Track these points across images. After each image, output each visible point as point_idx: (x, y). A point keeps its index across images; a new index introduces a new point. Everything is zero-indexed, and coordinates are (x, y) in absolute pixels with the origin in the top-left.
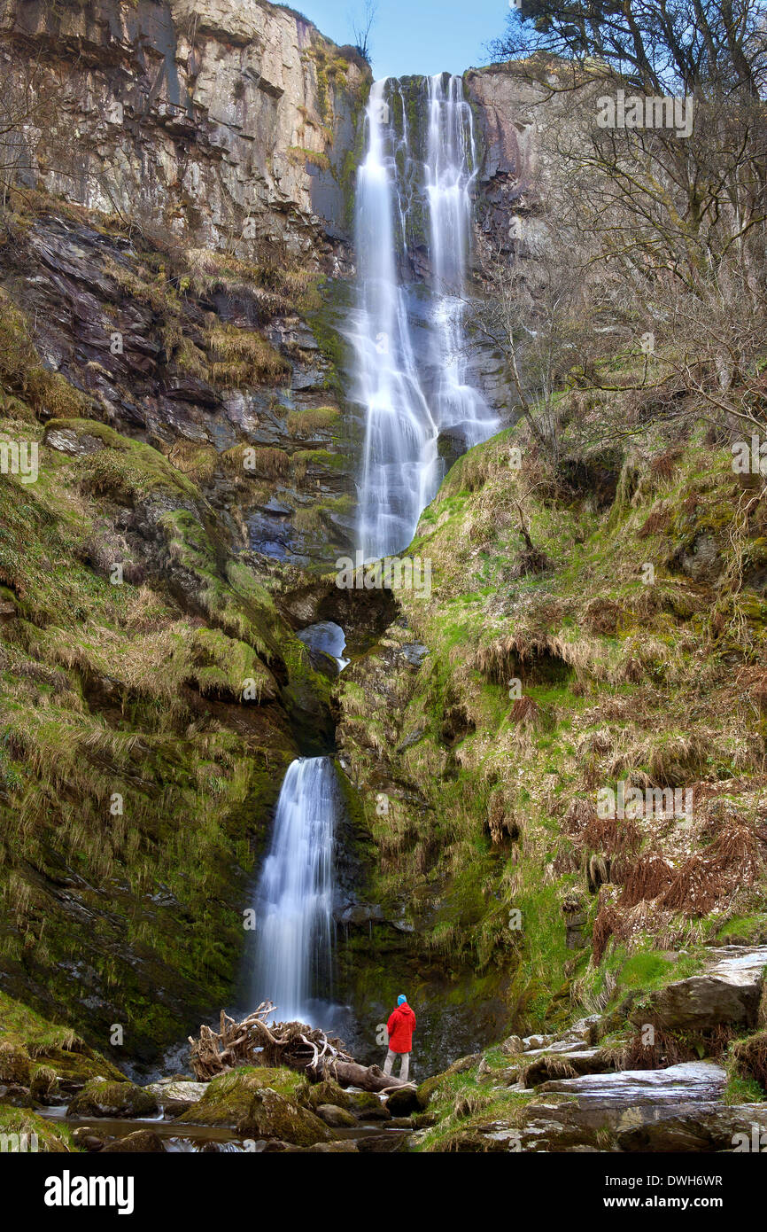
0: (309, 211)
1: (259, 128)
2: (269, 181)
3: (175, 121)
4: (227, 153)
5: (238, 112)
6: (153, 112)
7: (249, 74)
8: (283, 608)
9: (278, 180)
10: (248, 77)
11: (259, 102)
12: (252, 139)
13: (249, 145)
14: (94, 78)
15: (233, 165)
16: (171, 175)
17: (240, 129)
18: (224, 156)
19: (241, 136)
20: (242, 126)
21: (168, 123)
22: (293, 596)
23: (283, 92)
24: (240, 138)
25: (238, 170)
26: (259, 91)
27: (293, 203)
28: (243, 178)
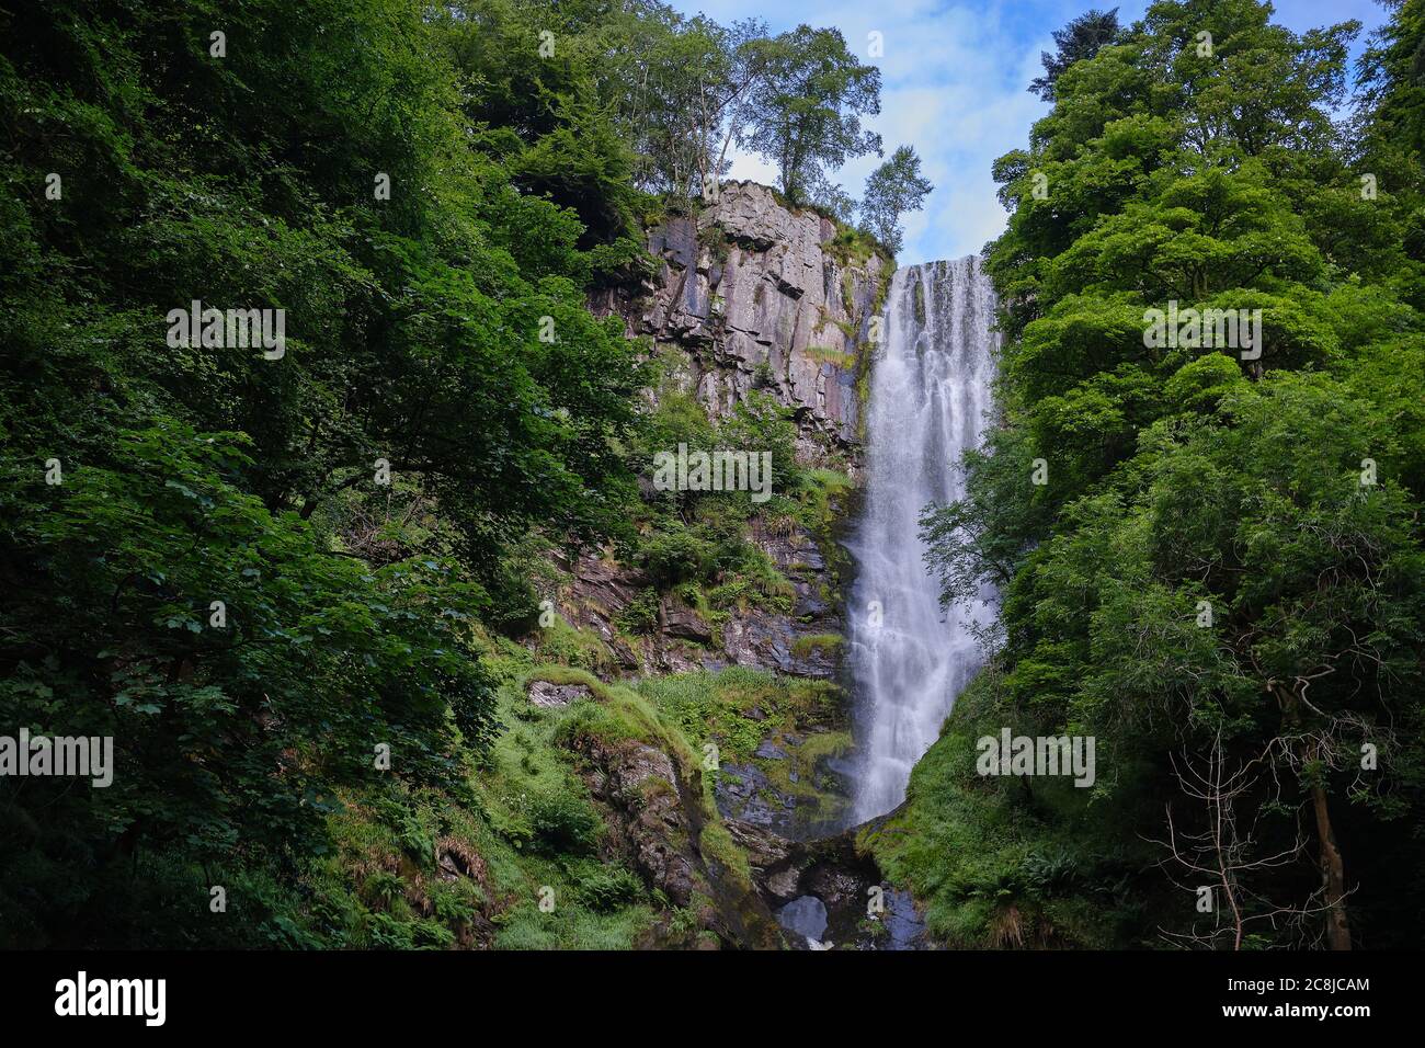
0: (823, 414)
1: (776, 331)
2: (783, 387)
3: (691, 332)
4: (742, 360)
5: (756, 317)
6: (670, 325)
7: (769, 277)
8: (761, 884)
9: (793, 385)
10: (769, 280)
11: (778, 304)
12: (767, 344)
13: (766, 350)
14: (616, 294)
15: (748, 372)
16: (685, 388)
17: (757, 334)
18: (739, 364)
19: (758, 341)
20: (759, 331)
21: (686, 335)
22: (775, 868)
23: (802, 292)
24: (757, 344)
25: (753, 378)
26: (779, 294)
27: (807, 409)
28: (757, 386)
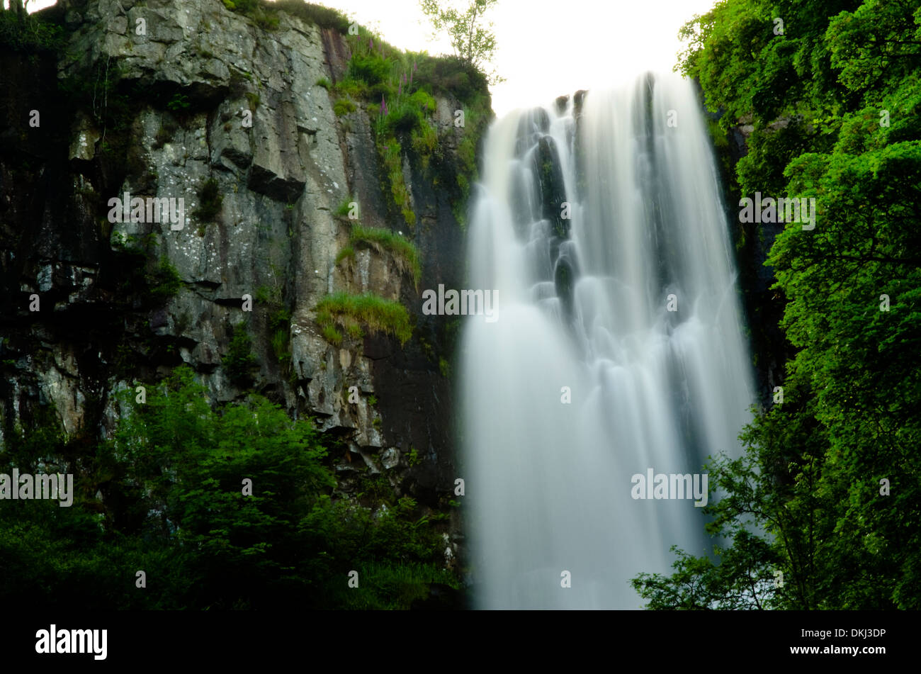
0: (377, 440)
1: (256, 275)
4: (191, 345)
5: (208, 250)
7: (226, 163)
10: (226, 170)
11: (253, 219)
15: (205, 369)
16: (70, 421)
17: (214, 286)
18: (185, 354)
19: (220, 302)
20: (218, 279)
23: (301, 186)
24: (217, 308)
25: (218, 378)
26: (251, 196)
27: (342, 431)
28: (227, 396)
